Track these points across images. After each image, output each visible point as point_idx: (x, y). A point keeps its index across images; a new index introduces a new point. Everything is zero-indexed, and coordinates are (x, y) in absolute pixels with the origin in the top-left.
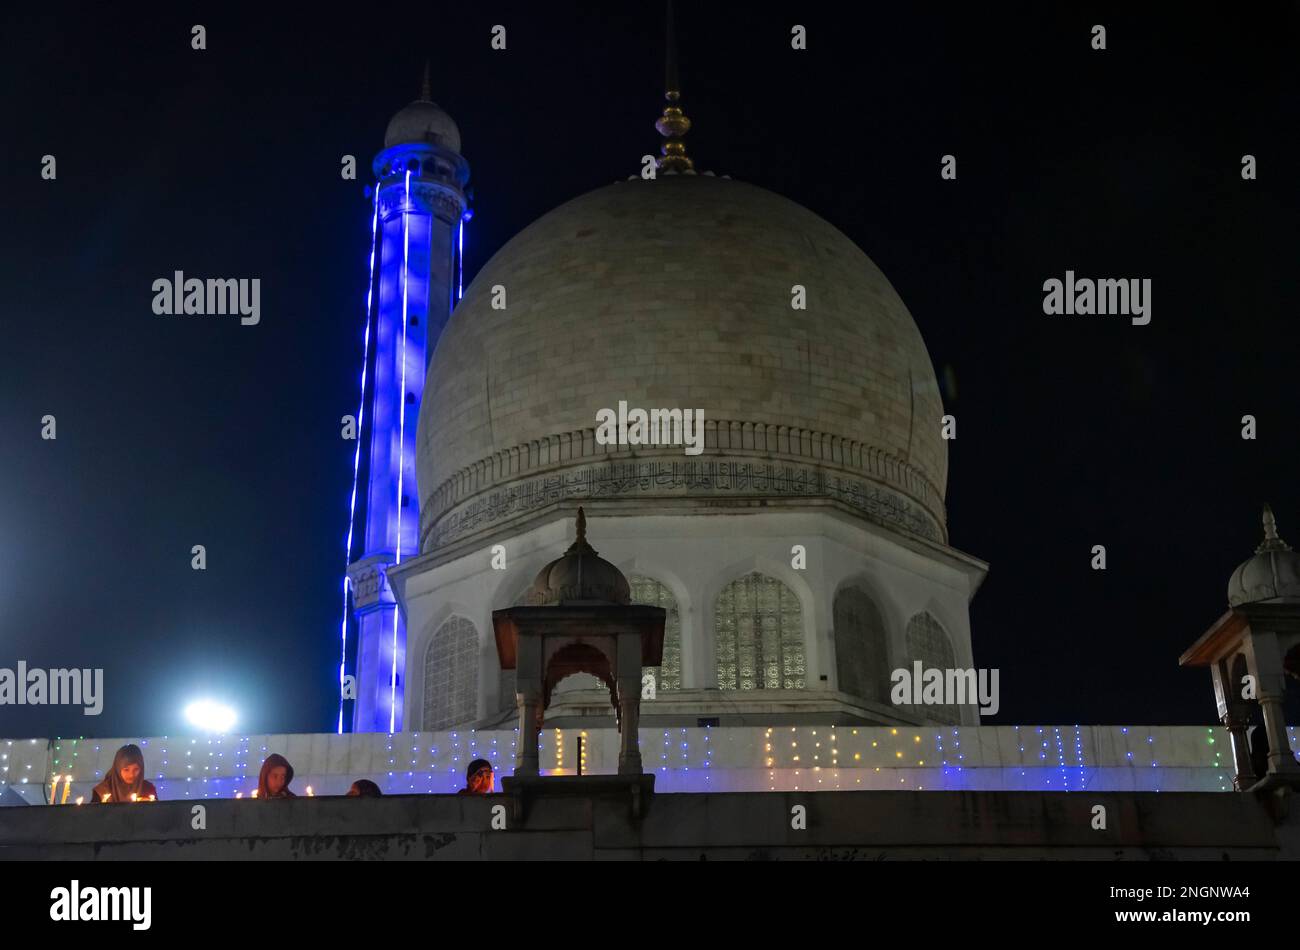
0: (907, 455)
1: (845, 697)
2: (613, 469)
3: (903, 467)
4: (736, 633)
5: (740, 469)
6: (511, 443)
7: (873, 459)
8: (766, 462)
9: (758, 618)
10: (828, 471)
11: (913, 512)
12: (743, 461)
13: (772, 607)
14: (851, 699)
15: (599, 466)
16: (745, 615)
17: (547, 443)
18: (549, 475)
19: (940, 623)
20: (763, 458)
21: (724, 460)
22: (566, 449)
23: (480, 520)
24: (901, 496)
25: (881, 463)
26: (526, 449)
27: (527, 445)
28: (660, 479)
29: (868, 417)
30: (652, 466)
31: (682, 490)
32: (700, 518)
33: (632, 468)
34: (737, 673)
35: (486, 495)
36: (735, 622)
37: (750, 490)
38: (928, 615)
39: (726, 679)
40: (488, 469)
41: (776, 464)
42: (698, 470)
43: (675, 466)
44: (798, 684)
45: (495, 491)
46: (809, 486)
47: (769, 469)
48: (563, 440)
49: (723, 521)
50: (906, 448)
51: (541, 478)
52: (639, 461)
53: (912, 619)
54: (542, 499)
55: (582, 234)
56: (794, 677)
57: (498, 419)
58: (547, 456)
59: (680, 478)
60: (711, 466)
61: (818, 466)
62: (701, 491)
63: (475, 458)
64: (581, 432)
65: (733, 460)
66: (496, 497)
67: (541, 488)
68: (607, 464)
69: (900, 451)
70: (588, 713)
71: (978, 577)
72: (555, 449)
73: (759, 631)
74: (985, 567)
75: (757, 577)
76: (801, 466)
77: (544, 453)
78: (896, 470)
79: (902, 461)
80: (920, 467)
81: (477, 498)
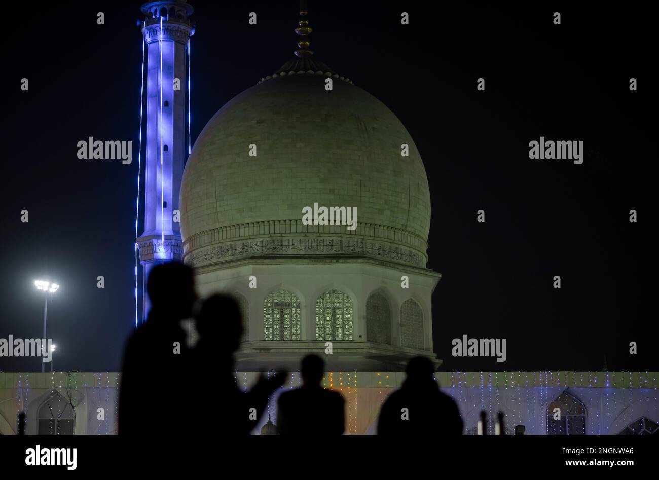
0: (406, 226)
1: (369, 345)
2: (272, 241)
3: (403, 232)
4: (325, 316)
5: (328, 242)
6: (227, 224)
7: (389, 232)
8: (339, 239)
9: (334, 309)
10: (368, 241)
11: (407, 253)
12: (329, 239)
13: (340, 305)
14: (372, 345)
15: (266, 239)
16: (328, 308)
17: (243, 226)
18: (244, 241)
19: (417, 302)
20: (338, 237)
21: (321, 238)
22: (252, 229)
23: (213, 257)
24: (401, 247)
25: (393, 233)
26: (234, 227)
27: (234, 226)
28: (293, 247)
29: (388, 213)
30: (290, 241)
31: (302, 252)
32: (310, 265)
33: (281, 241)
34: (325, 333)
35: (216, 246)
36: (324, 311)
37: (332, 252)
38: (411, 299)
39: (320, 336)
40: (217, 234)
41: (344, 239)
42: (310, 243)
43: (300, 241)
44: (350, 338)
45: (220, 245)
46: (358, 248)
47: (341, 242)
48: (250, 225)
49: (320, 267)
50: (405, 224)
51: (240, 242)
52: (284, 238)
53: (404, 303)
54: (241, 252)
55: (259, 122)
56: (348, 335)
57: (221, 212)
58: (244, 232)
59: (302, 247)
60: (316, 241)
61: (363, 239)
62: (310, 253)
63: (211, 228)
64: (258, 223)
65: (325, 238)
66: (221, 248)
67: (240, 247)
68: (270, 239)
69: (402, 225)
70: (262, 351)
71: (437, 280)
72: (247, 229)
73: (334, 315)
74: (440, 276)
75: (334, 292)
76: (356, 240)
77: (242, 230)
78: (400, 234)
79: (403, 230)
80: (413, 230)
81: (211, 247)
